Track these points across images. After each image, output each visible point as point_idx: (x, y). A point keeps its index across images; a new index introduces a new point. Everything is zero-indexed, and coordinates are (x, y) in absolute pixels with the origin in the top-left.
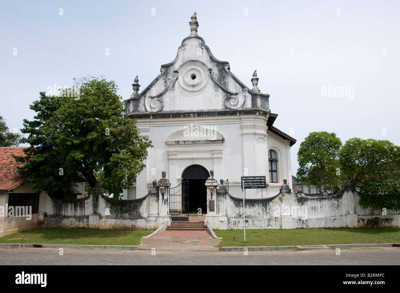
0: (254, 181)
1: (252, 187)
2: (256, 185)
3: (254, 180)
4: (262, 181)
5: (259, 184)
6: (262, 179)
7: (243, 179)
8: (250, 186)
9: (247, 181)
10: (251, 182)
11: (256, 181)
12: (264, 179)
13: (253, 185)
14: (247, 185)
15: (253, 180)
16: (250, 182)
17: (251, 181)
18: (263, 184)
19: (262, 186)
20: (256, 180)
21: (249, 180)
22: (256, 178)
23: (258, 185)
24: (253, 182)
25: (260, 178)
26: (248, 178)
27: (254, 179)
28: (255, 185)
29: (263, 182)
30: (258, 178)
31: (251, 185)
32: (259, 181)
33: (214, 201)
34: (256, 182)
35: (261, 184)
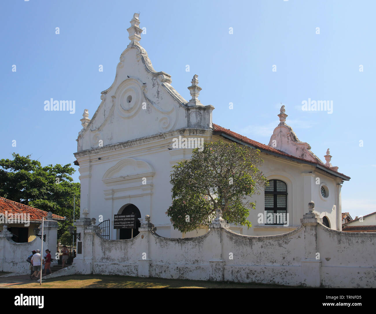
2: (127, 224)
5: (129, 223)
7: (116, 217)
8: (121, 225)
11: (127, 219)
12: (134, 217)
13: (123, 224)
16: (121, 221)
17: (122, 219)
18: (132, 224)
21: (121, 218)
25: (130, 216)
28: (125, 224)
31: (122, 224)
33: (81, 242)
34: (126, 221)
35: (130, 224)
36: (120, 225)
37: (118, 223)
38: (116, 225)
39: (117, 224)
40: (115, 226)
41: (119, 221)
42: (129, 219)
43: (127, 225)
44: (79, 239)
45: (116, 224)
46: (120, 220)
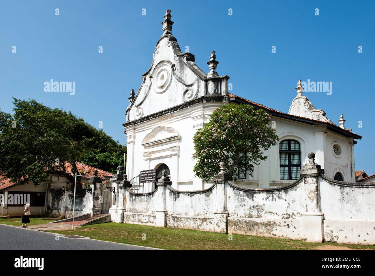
1: (147, 181)
7: (142, 173)
8: (146, 180)
13: (147, 179)
14: (144, 179)
15: (147, 173)
17: (146, 175)
18: (154, 178)
23: (150, 178)
24: (148, 176)
26: (145, 173)
27: (149, 173)
28: (149, 179)
31: (146, 179)
33: (115, 195)
36: (145, 180)
37: (144, 178)
41: (144, 177)
42: (152, 174)
43: (150, 180)
44: (113, 192)
46: (144, 175)
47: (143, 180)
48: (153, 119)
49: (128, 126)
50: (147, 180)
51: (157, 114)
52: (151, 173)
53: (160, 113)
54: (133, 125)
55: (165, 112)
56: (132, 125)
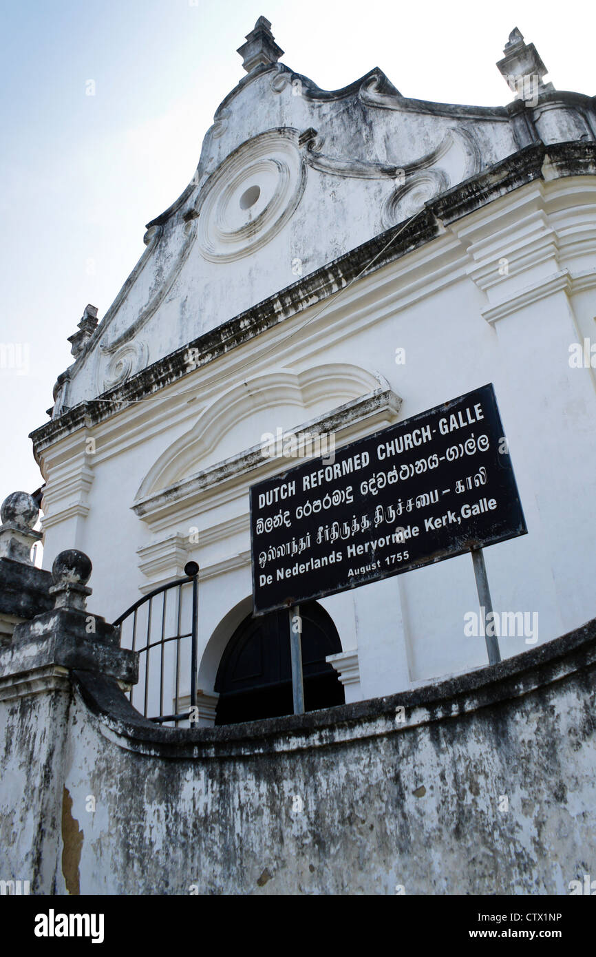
0: (366, 488)
3: (365, 474)
4: (452, 454)
5: (425, 500)
6: (459, 436)
8: (335, 557)
9: (301, 512)
10: (342, 514)
11: (393, 476)
12: (477, 429)
13: (359, 539)
14: (303, 558)
16: (326, 517)
17: (338, 498)
18: (472, 497)
19: (467, 512)
20: (386, 466)
21: (324, 489)
22: (393, 448)
23: (418, 516)
24: (364, 506)
25: (427, 434)
26: (309, 481)
29: (466, 466)
30: (409, 441)
31: (340, 546)
32: (421, 466)
34: (389, 495)
35: (452, 503)
36: (317, 564)
38: (280, 574)
39: (287, 562)
40: (265, 580)
41: (304, 527)
45: (271, 568)
46: (312, 508)
47: (298, 569)
48: (208, 358)
49: (59, 438)
50: (351, 551)
51: (232, 325)
52: (411, 456)
53: (252, 313)
54: (90, 424)
55: (283, 305)
56: (81, 425)
